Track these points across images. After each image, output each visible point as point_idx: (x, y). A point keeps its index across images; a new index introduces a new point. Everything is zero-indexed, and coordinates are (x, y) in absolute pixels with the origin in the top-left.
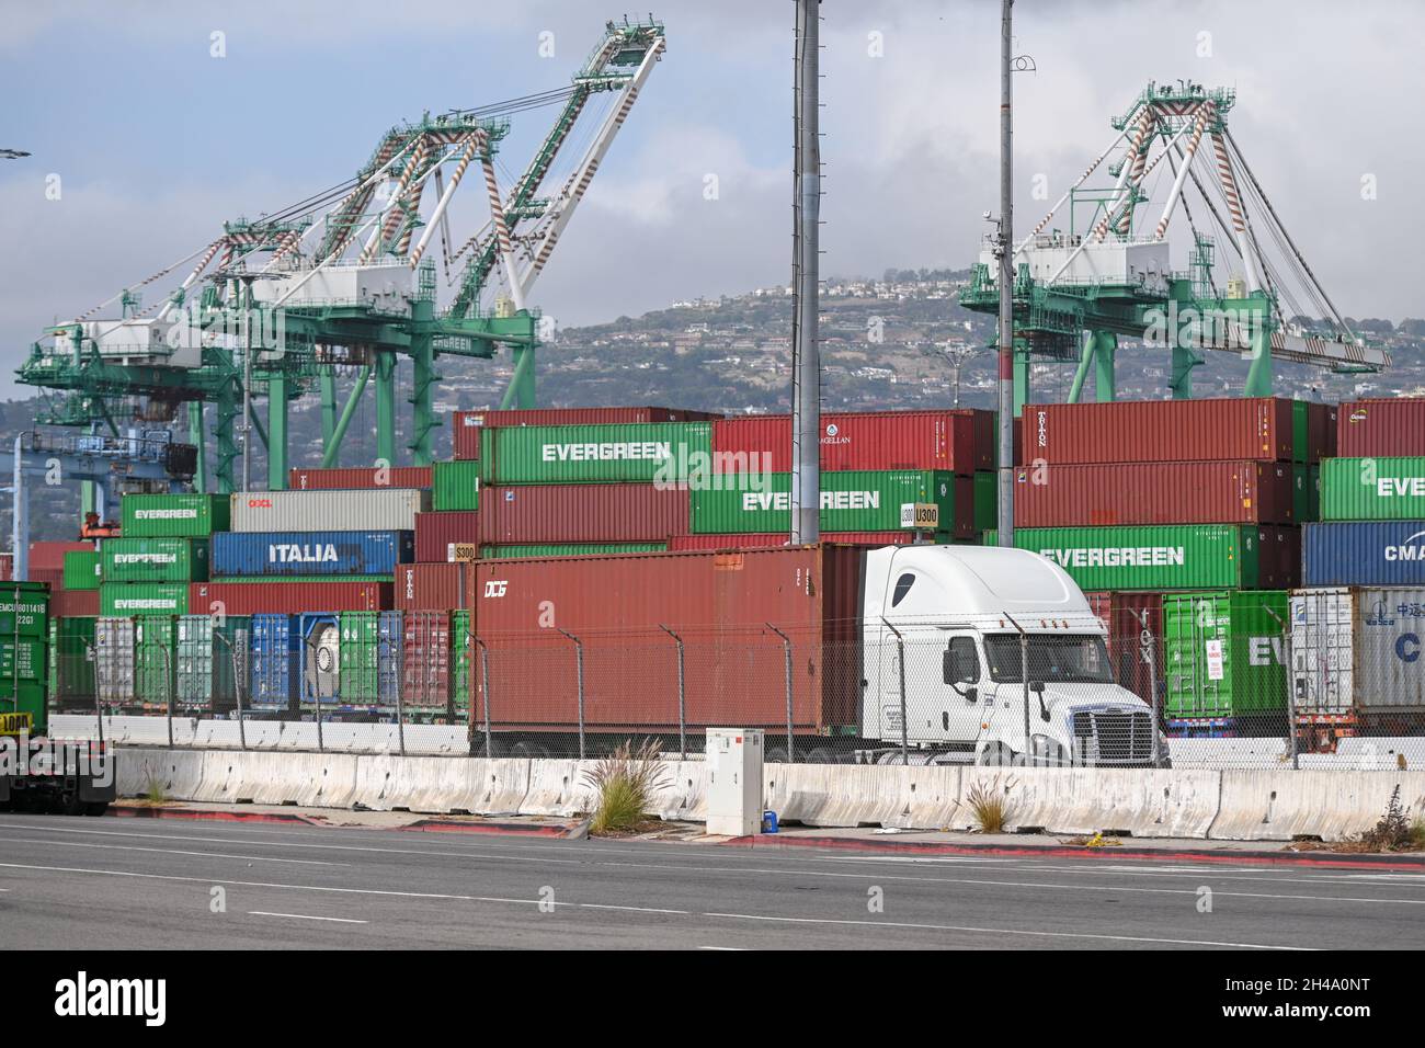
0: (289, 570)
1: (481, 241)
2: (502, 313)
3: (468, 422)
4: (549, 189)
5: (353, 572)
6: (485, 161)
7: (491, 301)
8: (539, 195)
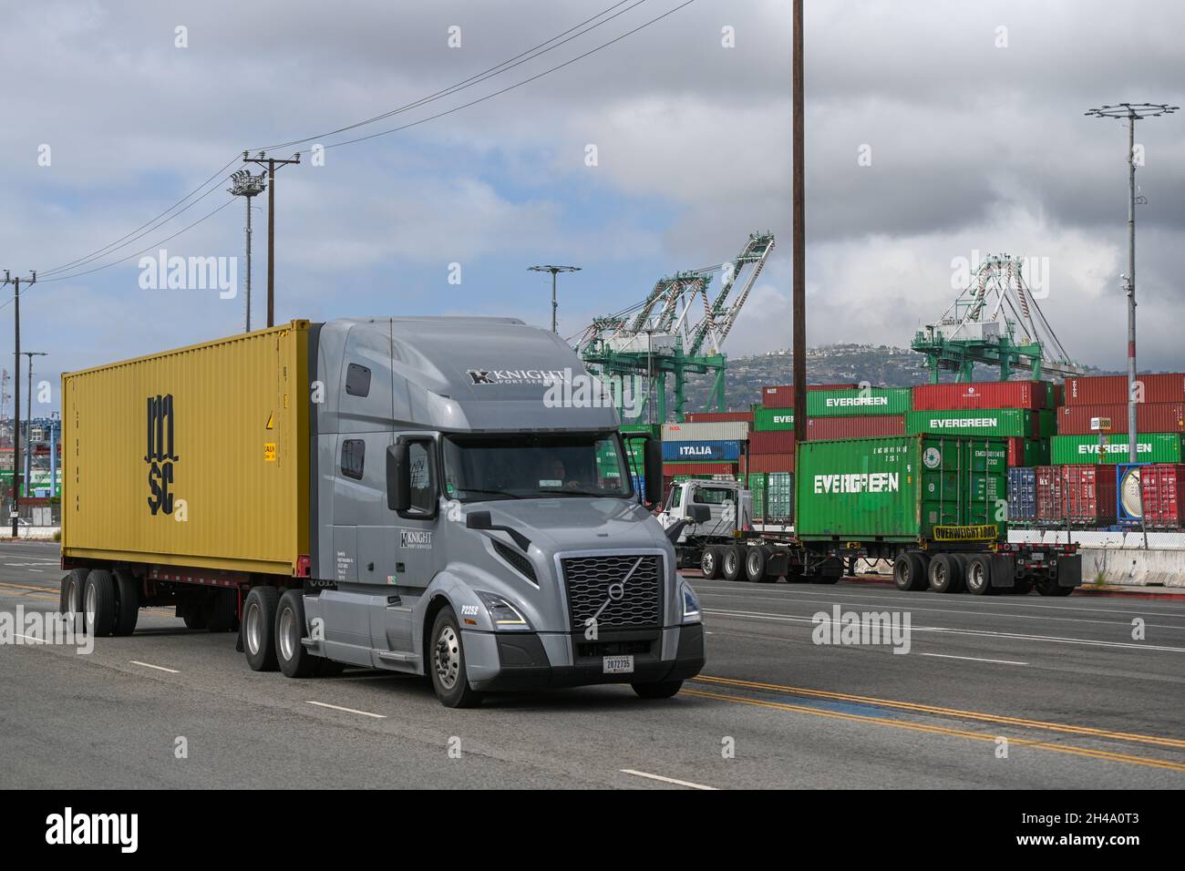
0: (689, 458)
1: (700, 325)
2: (710, 355)
3: (769, 391)
4: (728, 303)
5: (719, 459)
6: (703, 292)
7: (705, 349)
8: (724, 306)
